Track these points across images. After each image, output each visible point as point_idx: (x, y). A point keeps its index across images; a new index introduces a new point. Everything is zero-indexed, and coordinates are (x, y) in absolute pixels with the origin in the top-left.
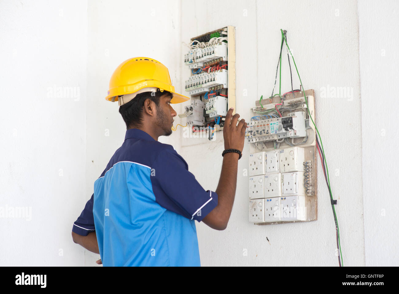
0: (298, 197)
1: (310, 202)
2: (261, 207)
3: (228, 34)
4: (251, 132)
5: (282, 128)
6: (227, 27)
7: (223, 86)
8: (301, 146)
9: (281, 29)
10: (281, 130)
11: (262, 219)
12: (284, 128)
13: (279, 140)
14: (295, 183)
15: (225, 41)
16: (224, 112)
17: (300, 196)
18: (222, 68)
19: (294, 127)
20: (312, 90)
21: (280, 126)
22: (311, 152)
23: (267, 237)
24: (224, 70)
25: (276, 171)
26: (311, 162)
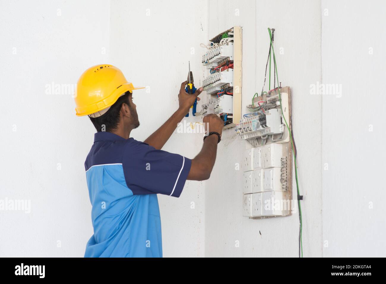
0: (274, 192)
1: (286, 196)
2: (250, 201)
3: (234, 34)
4: (240, 129)
5: (259, 125)
6: (233, 28)
7: (229, 85)
8: (278, 142)
9: (268, 28)
10: (259, 127)
11: (250, 213)
12: (261, 125)
13: (263, 137)
14: (272, 179)
15: (232, 41)
16: (230, 110)
17: (276, 192)
18: (229, 68)
19: (267, 124)
20: (287, 87)
21: (258, 123)
22: (286, 148)
23: (260, 231)
24: (230, 69)
25: (259, 167)
26: (285, 158)
